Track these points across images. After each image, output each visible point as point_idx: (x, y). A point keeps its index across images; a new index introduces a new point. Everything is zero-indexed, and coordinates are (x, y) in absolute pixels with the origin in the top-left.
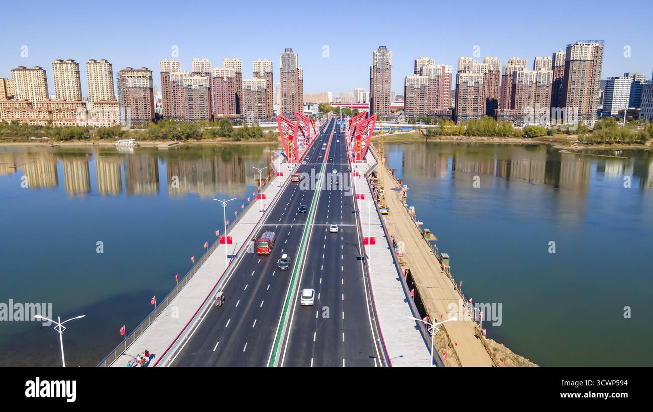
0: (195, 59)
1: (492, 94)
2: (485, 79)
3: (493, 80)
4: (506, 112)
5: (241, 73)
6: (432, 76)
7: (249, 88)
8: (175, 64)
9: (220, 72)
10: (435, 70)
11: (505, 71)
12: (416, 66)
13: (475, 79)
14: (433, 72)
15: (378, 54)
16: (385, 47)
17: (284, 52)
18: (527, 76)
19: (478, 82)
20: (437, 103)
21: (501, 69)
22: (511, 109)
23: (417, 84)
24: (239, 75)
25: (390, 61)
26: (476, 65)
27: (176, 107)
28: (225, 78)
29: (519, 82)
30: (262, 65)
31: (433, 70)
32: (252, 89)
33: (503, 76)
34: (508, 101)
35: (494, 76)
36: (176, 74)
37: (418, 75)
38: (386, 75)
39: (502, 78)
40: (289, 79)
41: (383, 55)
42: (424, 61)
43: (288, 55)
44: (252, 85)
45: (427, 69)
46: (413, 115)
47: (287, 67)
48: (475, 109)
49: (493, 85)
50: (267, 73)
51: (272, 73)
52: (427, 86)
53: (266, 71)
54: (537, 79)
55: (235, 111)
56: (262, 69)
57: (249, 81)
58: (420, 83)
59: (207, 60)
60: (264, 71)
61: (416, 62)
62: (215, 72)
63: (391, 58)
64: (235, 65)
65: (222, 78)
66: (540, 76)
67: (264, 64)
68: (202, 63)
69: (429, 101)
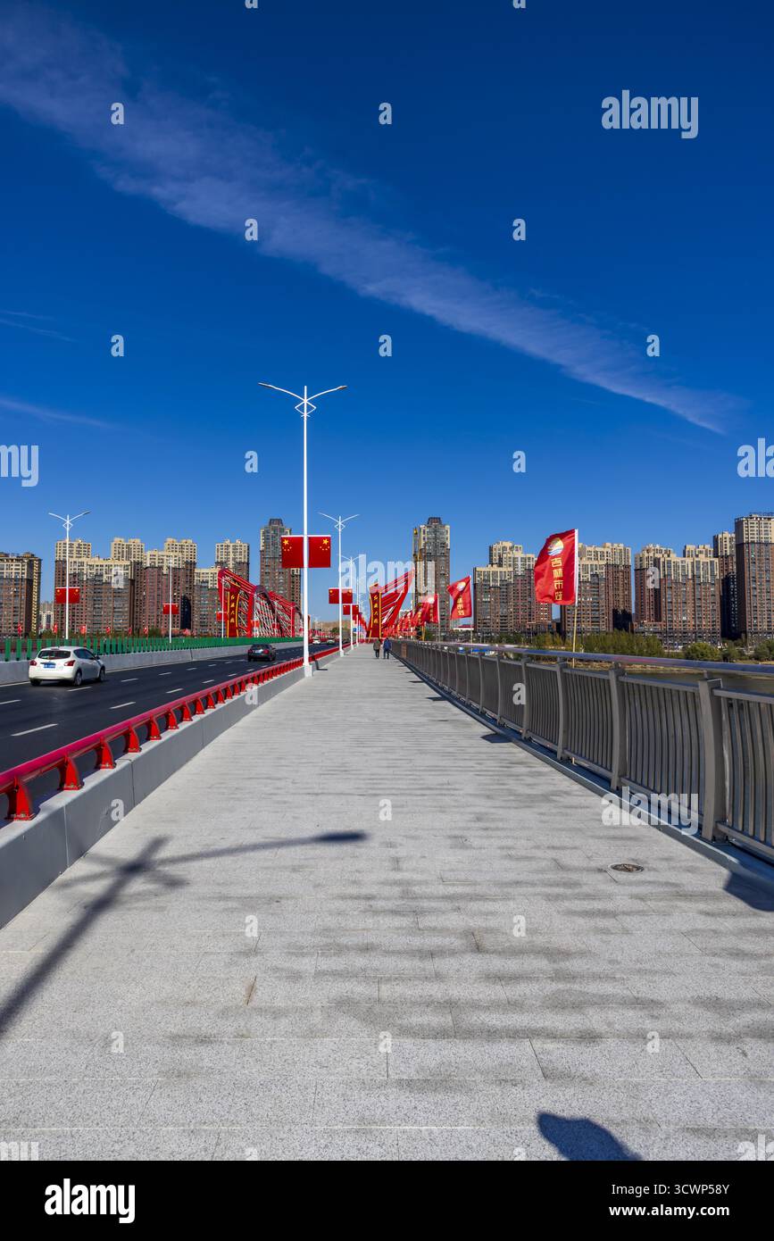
0: (117, 540)
1: (621, 602)
2: (607, 573)
3: (620, 579)
4: (648, 626)
5: (195, 563)
6: (520, 569)
7: (206, 585)
8: (82, 547)
9: (157, 558)
10: (523, 560)
11: (639, 563)
12: (491, 555)
13: (592, 570)
14: (519, 563)
15: (427, 530)
16: (438, 520)
17: (268, 524)
18: (676, 565)
19: (596, 575)
20: (530, 615)
21: (631, 562)
22: (656, 620)
23: (494, 580)
24: (191, 565)
25: (448, 542)
26: (591, 549)
27: (76, 618)
28: (165, 568)
29: (665, 576)
30: (231, 550)
31: (519, 560)
32: (210, 586)
33: (636, 570)
34: (649, 610)
35: (621, 574)
36: (80, 560)
37: (495, 566)
38: (442, 564)
39: (636, 574)
40: (274, 569)
41: (435, 532)
42: (504, 548)
43: (275, 530)
44: (210, 579)
45: (510, 558)
46: (490, 633)
47: (272, 548)
48: (595, 621)
49: (621, 589)
50: (240, 563)
51: (248, 564)
52: (510, 583)
53: (238, 560)
54: (693, 571)
55: (179, 625)
56: (231, 556)
57: (207, 572)
58: (499, 579)
59: (138, 541)
60: (234, 559)
61: (491, 549)
62: (148, 557)
63: (449, 535)
64: (185, 550)
65: (161, 568)
66: (698, 568)
67: (235, 548)
68: (128, 547)
69: (516, 610)
